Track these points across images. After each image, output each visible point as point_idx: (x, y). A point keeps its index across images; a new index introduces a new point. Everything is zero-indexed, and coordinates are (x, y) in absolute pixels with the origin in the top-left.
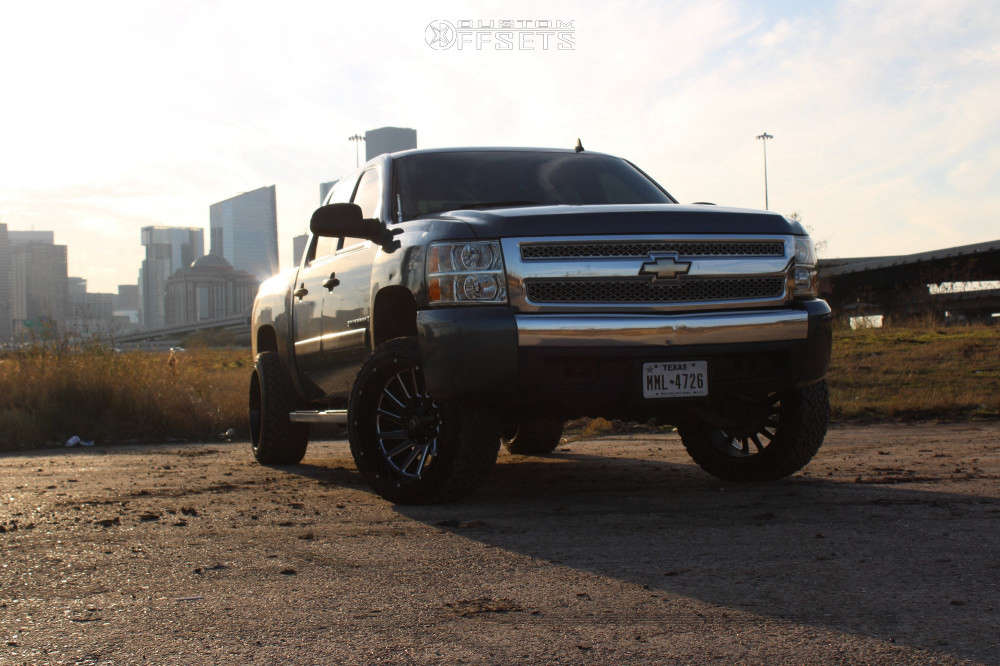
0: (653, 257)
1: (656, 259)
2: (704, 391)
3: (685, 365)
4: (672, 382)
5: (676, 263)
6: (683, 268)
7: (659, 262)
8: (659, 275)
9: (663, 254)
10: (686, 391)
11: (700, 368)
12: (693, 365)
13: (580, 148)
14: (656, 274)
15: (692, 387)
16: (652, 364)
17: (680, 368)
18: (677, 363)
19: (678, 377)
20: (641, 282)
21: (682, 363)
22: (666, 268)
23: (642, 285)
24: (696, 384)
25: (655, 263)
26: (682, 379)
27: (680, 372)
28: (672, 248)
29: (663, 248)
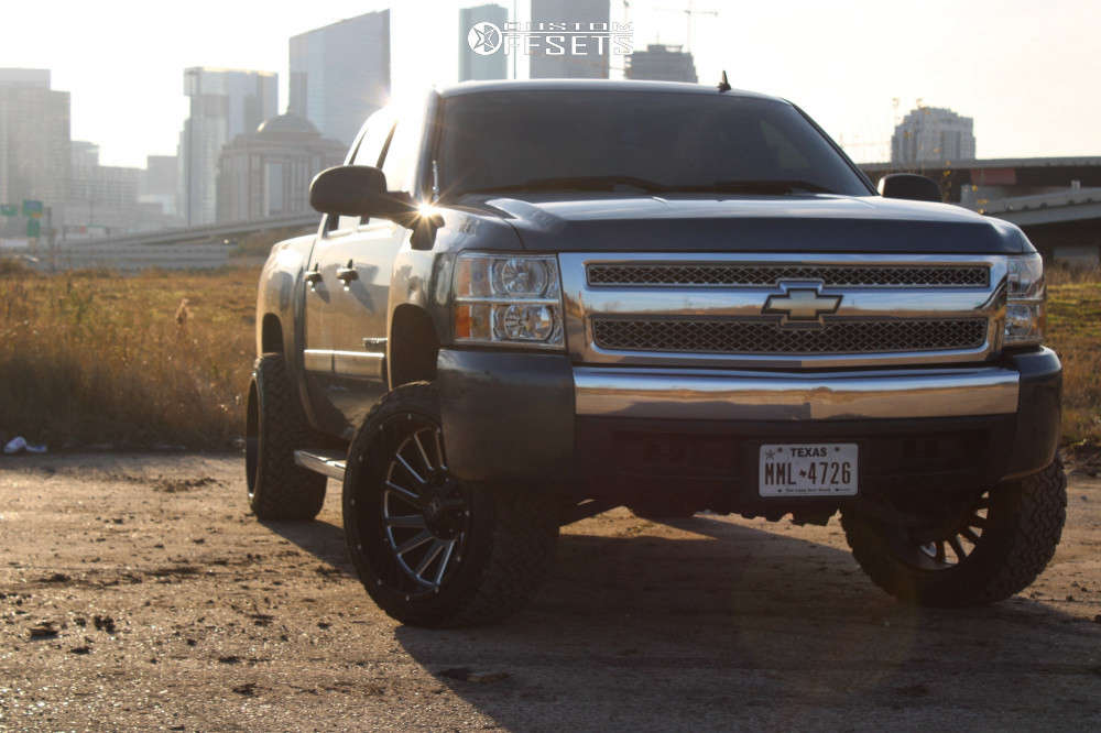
0: (784, 288)
1: (789, 290)
2: (852, 488)
3: (823, 450)
4: (803, 474)
5: (819, 296)
6: (830, 304)
7: (792, 294)
8: (792, 314)
9: (801, 282)
10: (825, 486)
11: (848, 454)
12: (837, 449)
13: (725, 86)
14: (787, 312)
15: (833, 482)
16: (774, 448)
17: (816, 453)
18: (813, 446)
19: (813, 465)
20: (765, 323)
21: (819, 447)
22: (802, 303)
23: (766, 328)
24: (839, 478)
25: (787, 296)
26: (819, 470)
27: (817, 460)
28: (815, 274)
29: (801, 274)
